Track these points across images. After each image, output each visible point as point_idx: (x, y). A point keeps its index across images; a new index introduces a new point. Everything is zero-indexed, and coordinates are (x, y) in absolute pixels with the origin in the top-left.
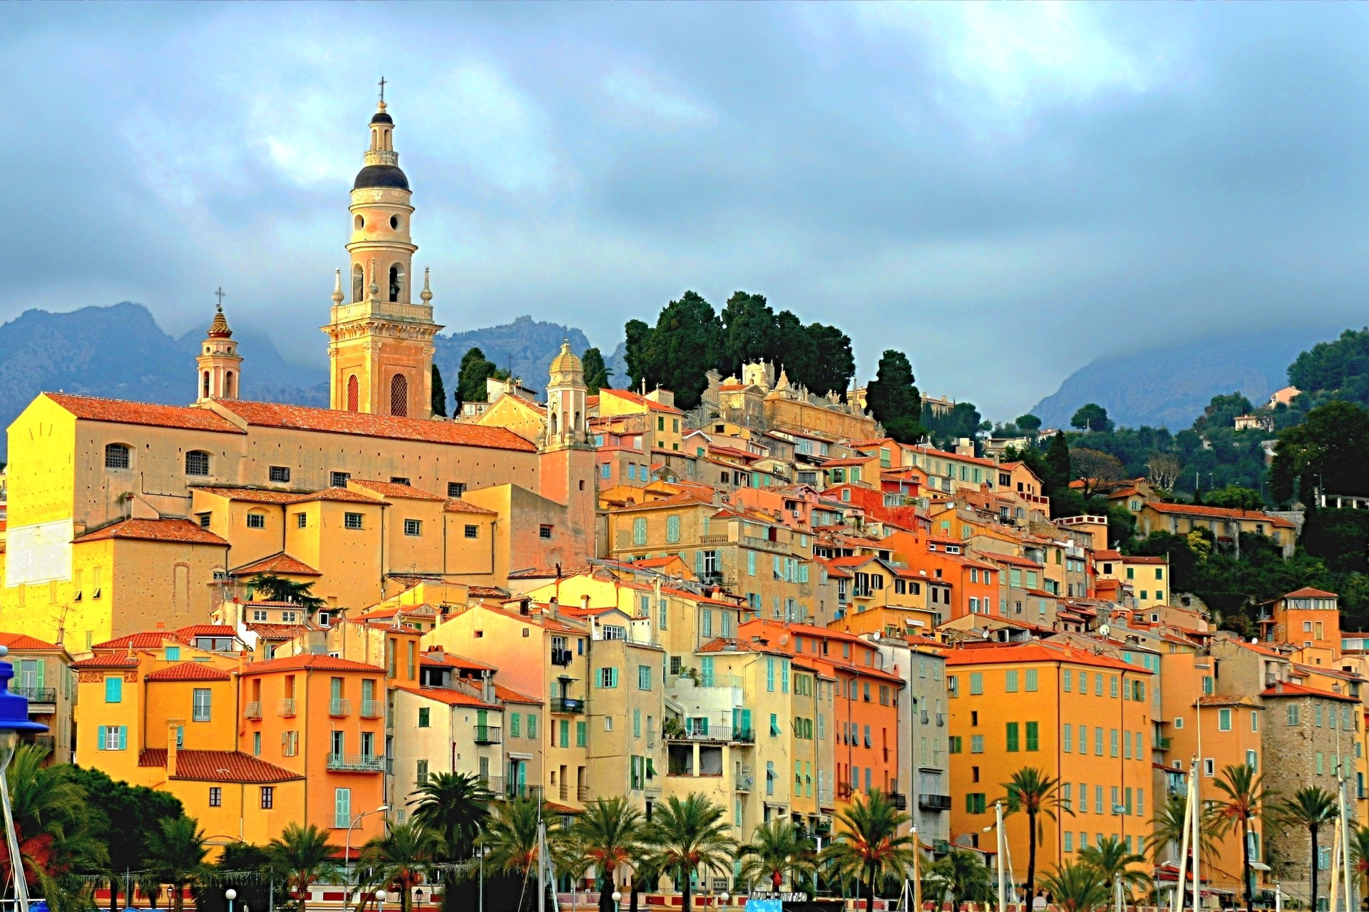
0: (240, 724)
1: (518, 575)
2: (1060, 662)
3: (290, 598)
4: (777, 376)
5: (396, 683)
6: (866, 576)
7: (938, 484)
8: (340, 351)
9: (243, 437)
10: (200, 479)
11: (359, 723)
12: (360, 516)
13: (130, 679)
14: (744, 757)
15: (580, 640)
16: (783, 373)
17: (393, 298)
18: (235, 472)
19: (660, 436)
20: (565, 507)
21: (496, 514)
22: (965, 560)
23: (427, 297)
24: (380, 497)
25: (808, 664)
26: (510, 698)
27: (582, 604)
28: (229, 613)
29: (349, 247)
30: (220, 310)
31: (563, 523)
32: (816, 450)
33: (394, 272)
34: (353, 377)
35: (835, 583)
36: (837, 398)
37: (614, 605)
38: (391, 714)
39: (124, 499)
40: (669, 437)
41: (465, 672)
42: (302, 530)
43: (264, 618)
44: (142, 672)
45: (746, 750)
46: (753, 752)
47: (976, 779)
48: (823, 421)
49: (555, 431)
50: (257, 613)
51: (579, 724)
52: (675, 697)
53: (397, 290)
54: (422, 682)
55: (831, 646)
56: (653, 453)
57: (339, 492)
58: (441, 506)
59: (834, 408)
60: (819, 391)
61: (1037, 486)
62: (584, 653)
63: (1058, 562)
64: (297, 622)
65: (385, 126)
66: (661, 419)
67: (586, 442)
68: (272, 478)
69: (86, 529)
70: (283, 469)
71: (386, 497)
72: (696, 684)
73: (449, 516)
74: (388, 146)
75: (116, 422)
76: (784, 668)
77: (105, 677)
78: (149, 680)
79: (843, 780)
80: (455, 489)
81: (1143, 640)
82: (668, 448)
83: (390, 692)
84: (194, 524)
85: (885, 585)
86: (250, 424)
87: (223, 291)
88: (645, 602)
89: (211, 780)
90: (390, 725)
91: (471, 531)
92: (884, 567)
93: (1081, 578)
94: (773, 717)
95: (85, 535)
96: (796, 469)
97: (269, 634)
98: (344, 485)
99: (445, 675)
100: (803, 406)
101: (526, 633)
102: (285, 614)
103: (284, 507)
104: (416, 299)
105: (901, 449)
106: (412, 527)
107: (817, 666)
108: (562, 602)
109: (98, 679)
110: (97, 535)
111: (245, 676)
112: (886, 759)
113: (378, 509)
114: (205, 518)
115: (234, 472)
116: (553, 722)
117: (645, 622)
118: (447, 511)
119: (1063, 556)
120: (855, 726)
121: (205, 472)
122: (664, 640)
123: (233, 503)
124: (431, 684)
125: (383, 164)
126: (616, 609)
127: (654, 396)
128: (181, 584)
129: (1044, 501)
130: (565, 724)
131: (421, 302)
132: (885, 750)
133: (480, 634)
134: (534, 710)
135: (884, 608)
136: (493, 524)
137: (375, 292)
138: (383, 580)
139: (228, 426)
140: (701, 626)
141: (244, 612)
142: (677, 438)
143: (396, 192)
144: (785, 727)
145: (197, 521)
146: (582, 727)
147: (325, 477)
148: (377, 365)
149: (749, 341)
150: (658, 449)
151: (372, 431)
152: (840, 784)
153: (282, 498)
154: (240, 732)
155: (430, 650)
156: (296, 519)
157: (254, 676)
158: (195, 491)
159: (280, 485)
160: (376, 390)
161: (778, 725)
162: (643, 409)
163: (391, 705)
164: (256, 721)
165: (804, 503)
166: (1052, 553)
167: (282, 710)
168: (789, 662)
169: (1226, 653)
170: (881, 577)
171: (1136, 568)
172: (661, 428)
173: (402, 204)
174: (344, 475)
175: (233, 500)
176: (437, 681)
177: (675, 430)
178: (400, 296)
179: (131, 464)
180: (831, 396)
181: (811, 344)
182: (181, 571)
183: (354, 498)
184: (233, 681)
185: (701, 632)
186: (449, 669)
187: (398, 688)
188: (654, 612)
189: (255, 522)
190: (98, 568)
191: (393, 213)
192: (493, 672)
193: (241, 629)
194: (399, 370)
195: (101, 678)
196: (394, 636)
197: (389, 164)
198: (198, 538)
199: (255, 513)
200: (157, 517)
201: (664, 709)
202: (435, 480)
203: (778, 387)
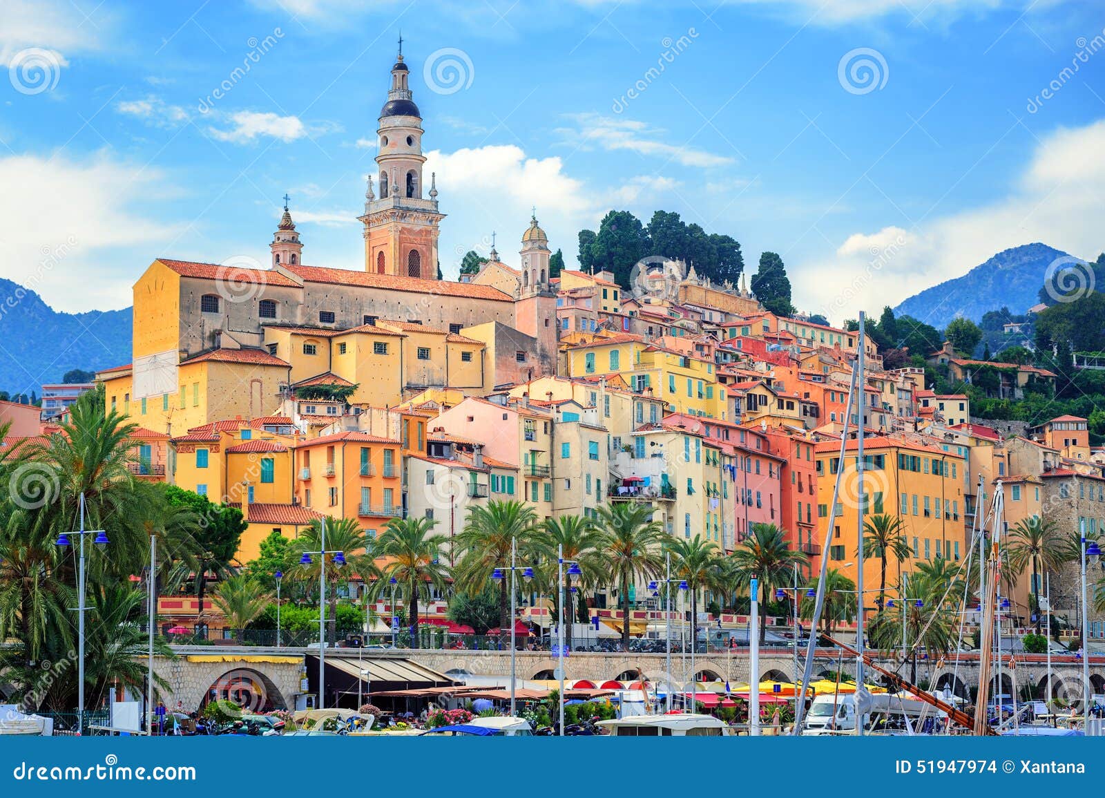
0: (295, 484)
1: (501, 388)
2: (898, 448)
3: (333, 397)
4: (688, 270)
5: (409, 452)
6: (755, 396)
7: (804, 343)
8: (372, 234)
9: (301, 290)
10: (269, 320)
11: (382, 481)
12: (385, 344)
13: (214, 450)
14: (668, 510)
15: (546, 424)
16: (692, 267)
17: (409, 195)
18: (295, 316)
19: (604, 303)
20: (536, 339)
21: (484, 344)
22: (827, 386)
23: (434, 193)
24: (399, 331)
25: (715, 444)
26: (494, 464)
27: (546, 399)
28: (289, 409)
29: (378, 159)
30: (287, 210)
31: (534, 350)
32: (717, 318)
33: (409, 177)
34: (381, 253)
35: (733, 401)
36: (730, 286)
37: (570, 398)
38: (406, 476)
39: (215, 335)
40: (611, 304)
41: (460, 446)
42: (343, 355)
43: (313, 411)
44: (223, 446)
45: (669, 505)
46: (674, 507)
47: (838, 535)
48: (721, 302)
49: (526, 285)
50: (308, 407)
51: (545, 484)
52: (617, 466)
53: (412, 189)
54: (429, 453)
55: (731, 433)
56: (599, 313)
57: (369, 328)
58: (443, 338)
59: (728, 292)
60: (717, 280)
61: (875, 348)
62: (549, 432)
63: (892, 392)
64: (337, 414)
65: (402, 73)
66: (605, 291)
67: (550, 291)
68: (322, 320)
69: (188, 355)
70: (330, 313)
71: (404, 331)
72: (633, 457)
73: (450, 346)
74: (405, 86)
75: (208, 279)
76: (697, 445)
77: (196, 449)
78: (229, 452)
79: (741, 530)
80: (455, 328)
81: (957, 437)
82: (610, 310)
83: (405, 459)
84: (265, 352)
85: (768, 403)
86: (305, 281)
87: (289, 197)
88: (593, 396)
89: (273, 523)
90: (405, 483)
91: (466, 357)
92: (767, 389)
93: (908, 403)
94: (690, 481)
95: (188, 360)
96: (703, 329)
97: (316, 422)
98: (374, 324)
99: (445, 448)
100: (707, 291)
101: (505, 417)
102: (329, 408)
103: (330, 339)
104: (426, 196)
105: (778, 319)
106: (423, 354)
107: (721, 446)
108: (532, 396)
109: (191, 450)
110: (196, 360)
111: (298, 448)
112: (772, 517)
113: (399, 339)
114: (273, 347)
115: (293, 314)
116: (526, 482)
117: (594, 410)
118: (448, 341)
119: (895, 388)
120: (750, 492)
121: (274, 316)
122: (608, 423)
123: (294, 337)
124: (436, 454)
125: (401, 99)
126: (572, 401)
127: (600, 275)
128: (256, 395)
129: (879, 359)
130: (535, 485)
131: (429, 198)
132: (772, 510)
133: (471, 419)
134: (512, 474)
135: (769, 416)
136: (482, 351)
137: (396, 190)
138: (402, 391)
139: (289, 283)
140: (635, 414)
141: (299, 407)
142: (616, 304)
143: (411, 120)
144: (698, 487)
145: (267, 350)
146: (547, 487)
147: (360, 320)
148: (398, 243)
149: (668, 245)
150: (603, 310)
151: (394, 286)
152: (739, 533)
153: (329, 334)
154: (295, 490)
155: (434, 431)
156: (339, 347)
157: (306, 450)
158: (266, 328)
159: (328, 325)
160: (397, 261)
161: (694, 486)
162: (591, 283)
163: (406, 469)
164: (308, 481)
165: (709, 346)
166: (887, 387)
167: (325, 472)
168: (701, 440)
169: (1015, 447)
170: (766, 397)
171: (945, 403)
172: (605, 297)
173: (416, 127)
174: (374, 317)
175: (293, 334)
176: (439, 452)
177: (616, 298)
178: (414, 193)
179: (220, 310)
180: (726, 284)
181: (712, 248)
182: (256, 385)
183: (380, 332)
184: (290, 453)
185: (635, 419)
186: (448, 444)
187: (411, 456)
188: (600, 404)
189: (309, 350)
190: (196, 384)
191: (409, 134)
192: (481, 447)
193: (297, 420)
194: (414, 247)
195: (193, 450)
196: (407, 418)
197: (406, 99)
198: (269, 362)
199: (309, 343)
200: (239, 347)
201: (608, 475)
202: (439, 322)
203: (689, 278)
